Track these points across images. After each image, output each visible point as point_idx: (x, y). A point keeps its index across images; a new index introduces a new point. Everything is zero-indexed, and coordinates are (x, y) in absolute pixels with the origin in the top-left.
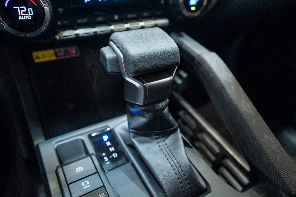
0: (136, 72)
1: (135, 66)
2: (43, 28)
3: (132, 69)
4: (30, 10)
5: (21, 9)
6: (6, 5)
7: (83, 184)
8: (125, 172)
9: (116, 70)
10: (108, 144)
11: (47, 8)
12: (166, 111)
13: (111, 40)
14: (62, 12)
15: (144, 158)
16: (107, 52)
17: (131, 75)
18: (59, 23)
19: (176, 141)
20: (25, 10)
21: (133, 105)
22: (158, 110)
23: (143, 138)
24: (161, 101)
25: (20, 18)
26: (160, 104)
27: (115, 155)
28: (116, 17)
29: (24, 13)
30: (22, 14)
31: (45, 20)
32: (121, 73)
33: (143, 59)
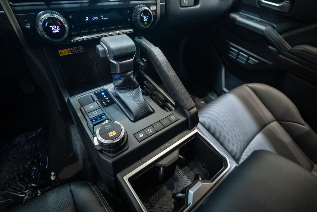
0: (114, 57)
1: (113, 53)
2: (65, 37)
3: (112, 55)
4: (58, 28)
5: (53, 27)
6: (46, 26)
7: (94, 113)
8: (114, 108)
9: (104, 56)
10: (105, 96)
11: (66, 26)
12: (132, 76)
13: (101, 41)
14: (74, 27)
15: (123, 100)
16: (100, 48)
17: (112, 58)
18: (73, 33)
19: (138, 91)
20: (55, 28)
21: (115, 74)
22: (127, 76)
23: (121, 91)
24: (129, 71)
25: (53, 32)
26: (128, 73)
27: (109, 101)
28: (104, 29)
29: (55, 29)
30: (54, 30)
31: (66, 32)
32: (107, 57)
33: (117, 50)
